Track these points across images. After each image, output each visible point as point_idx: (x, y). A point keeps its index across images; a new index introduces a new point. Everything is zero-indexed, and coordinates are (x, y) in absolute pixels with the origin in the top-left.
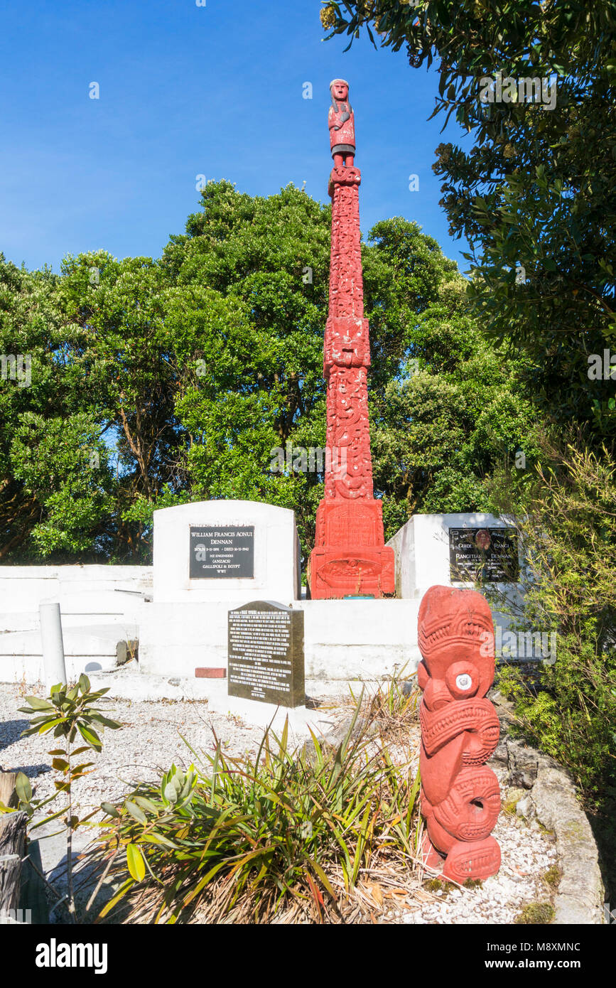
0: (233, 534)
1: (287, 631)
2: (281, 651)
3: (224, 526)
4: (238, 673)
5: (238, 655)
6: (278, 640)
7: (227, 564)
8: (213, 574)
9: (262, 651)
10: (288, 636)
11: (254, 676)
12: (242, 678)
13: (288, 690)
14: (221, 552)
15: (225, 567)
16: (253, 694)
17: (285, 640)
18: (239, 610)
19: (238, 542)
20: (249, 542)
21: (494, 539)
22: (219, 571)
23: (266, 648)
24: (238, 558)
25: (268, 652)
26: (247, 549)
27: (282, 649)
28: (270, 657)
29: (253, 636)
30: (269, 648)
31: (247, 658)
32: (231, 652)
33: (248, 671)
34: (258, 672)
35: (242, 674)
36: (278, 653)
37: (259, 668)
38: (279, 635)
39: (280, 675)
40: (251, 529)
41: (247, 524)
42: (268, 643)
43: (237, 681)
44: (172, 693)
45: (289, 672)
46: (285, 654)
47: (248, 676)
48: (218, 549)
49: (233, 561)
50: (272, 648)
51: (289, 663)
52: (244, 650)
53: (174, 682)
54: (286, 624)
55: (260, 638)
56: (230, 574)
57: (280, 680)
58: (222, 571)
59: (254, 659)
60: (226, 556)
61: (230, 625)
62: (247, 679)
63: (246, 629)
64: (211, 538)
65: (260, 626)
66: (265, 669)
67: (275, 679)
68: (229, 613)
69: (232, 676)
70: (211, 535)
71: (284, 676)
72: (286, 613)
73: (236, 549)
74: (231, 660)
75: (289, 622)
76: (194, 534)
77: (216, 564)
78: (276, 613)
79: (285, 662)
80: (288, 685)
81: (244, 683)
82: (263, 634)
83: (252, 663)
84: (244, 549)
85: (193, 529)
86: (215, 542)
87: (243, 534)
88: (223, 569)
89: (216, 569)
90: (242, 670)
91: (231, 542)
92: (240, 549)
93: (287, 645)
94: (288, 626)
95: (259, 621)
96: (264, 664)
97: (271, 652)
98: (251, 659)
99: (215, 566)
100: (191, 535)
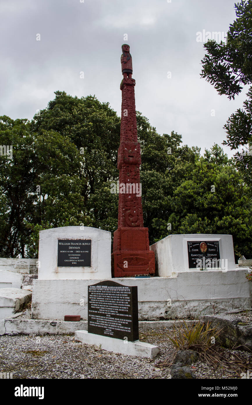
0: (80, 244)
1: (128, 298)
2: (125, 309)
3: (76, 239)
4: (95, 321)
5: (95, 310)
6: (123, 302)
7: (77, 259)
8: (70, 265)
9: (111, 309)
10: (129, 301)
11: (106, 322)
12: (97, 323)
13: (129, 331)
14: (74, 253)
15: (76, 261)
16: (105, 333)
17: (127, 303)
18: (95, 285)
19: (83, 248)
20: (89, 248)
21: (209, 247)
22: (73, 263)
23: (114, 307)
24: (83, 256)
25: (116, 309)
26: (87, 252)
27: (125, 308)
28: (117, 312)
29: (105, 300)
30: (116, 307)
31: (101, 312)
32: (90, 308)
33: (102, 319)
34: (108, 320)
35: (97, 321)
36: (122, 310)
37: (109, 318)
38: (123, 300)
39: (124, 323)
40: (90, 241)
41: (88, 239)
42: (115, 304)
43: (94, 325)
44: (52, 330)
45: (131, 321)
46: (127, 311)
47: (101, 322)
48: (72, 252)
49: (80, 258)
50: (118, 307)
51: (130, 316)
52: (99, 308)
53: (54, 324)
54: (128, 294)
55: (110, 302)
56: (79, 265)
57: (123, 325)
58: (75, 263)
59: (106, 313)
60: (77, 255)
61: (89, 293)
62: (101, 324)
63: (100, 296)
64: (69, 246)
65: (110, 294)
66: (113, 319)
67: (120, 325)
68: (89, 287)
69: (91, 322)
70: (69, 244)
71: (127, 323)
72: (127, 288)
73: (82, 252)
74: (89, 313)
75: (130, 293)
76: (60, 244)
77: (71, 259)
78: (121, 287)
79: (127, 315)
80: (129, 328)
81: (99, 326)
82: (112, 299)
83: (105, 315)
84: (86, 252)
85: (60, 241)
86: (71, 248)
87: (86, 244)
88: (75, 262)
89: (72, 262)
90: (98, 319)
91: (79, 248)
92: (84, 252)
93: (129, 306)
94: (129, 295)
95: (109, 292)
96: (112, 316)
97: (117, 310)
98: (104, 313)
99: (71, 260)
100: (59, 244)
